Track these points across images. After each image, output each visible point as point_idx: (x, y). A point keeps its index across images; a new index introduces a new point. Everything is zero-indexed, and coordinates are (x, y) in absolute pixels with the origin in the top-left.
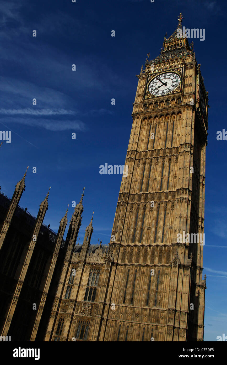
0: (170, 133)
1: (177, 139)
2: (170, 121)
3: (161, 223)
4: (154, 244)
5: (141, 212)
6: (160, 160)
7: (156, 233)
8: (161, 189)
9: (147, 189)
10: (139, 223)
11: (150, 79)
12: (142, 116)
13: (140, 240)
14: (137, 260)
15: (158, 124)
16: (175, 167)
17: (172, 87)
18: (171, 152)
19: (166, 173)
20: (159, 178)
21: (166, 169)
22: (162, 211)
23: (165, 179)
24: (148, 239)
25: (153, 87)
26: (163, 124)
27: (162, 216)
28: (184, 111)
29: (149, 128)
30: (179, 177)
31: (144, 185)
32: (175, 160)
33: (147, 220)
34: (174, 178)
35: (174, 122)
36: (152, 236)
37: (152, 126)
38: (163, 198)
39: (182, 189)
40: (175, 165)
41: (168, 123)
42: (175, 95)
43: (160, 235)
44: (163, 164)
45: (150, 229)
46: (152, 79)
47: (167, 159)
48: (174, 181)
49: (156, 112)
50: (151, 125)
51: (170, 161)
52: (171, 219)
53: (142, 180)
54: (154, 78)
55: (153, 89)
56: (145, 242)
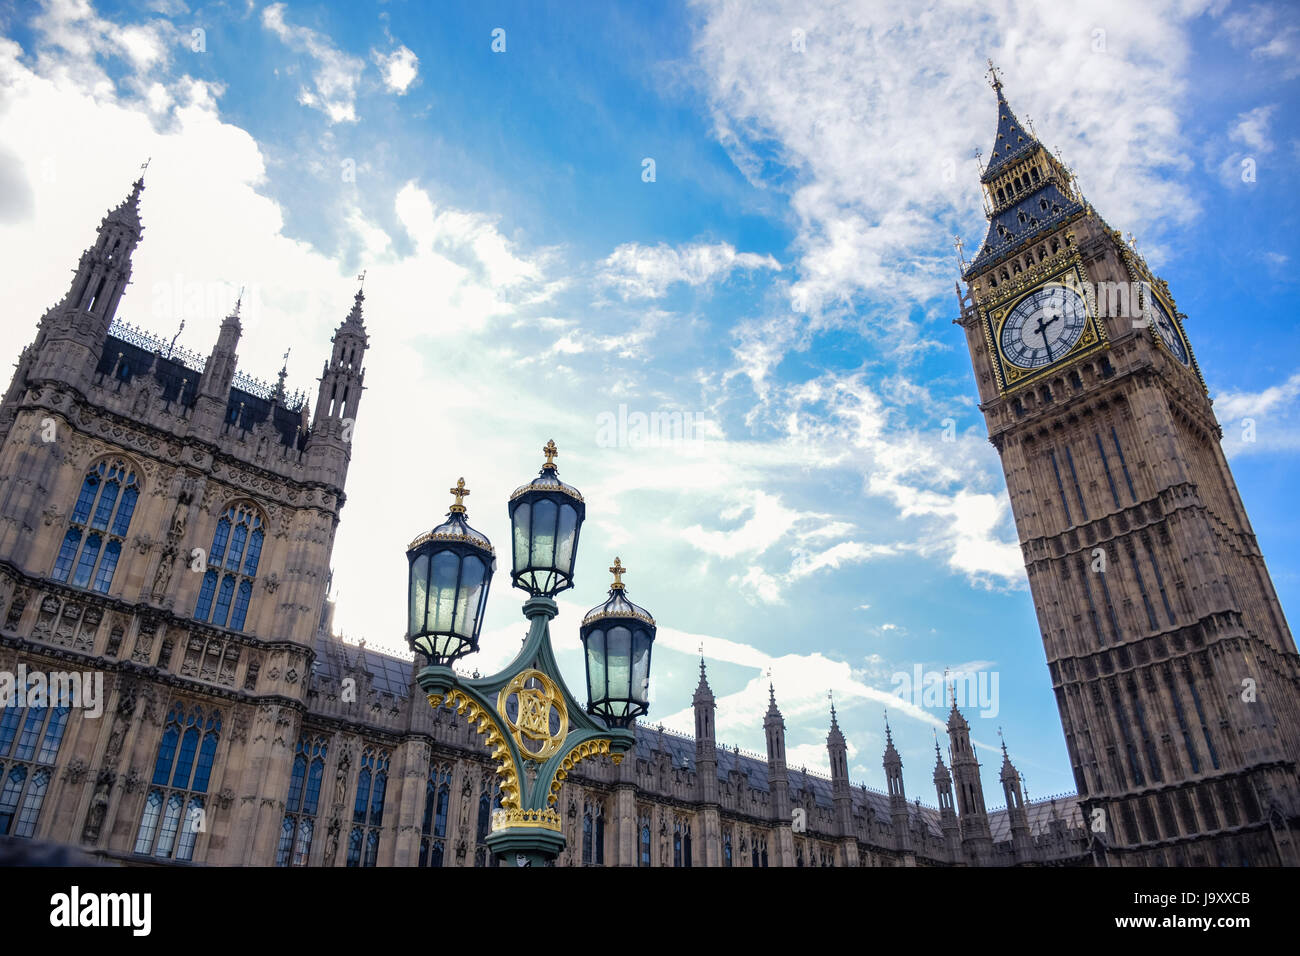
0: (1114, 463)
1: (1144, 477)
2: (1104, 430)
3: (1192, 718)
4: (1197, 778)
5: (1126, 700)
6: (1120, 547)
7: (1190, 746)
8: (1153, 625)
9: (1116, 634)
10: (1135, 730)
11: (998, 324)
12: (1019, 435)
13: (1157, 776)
14: (1171, 830)
15: (1070, 446)
16: (1169, 557)
17: (1069, 332)
18: (1140, 518)
19: (1150, 580)
20: (1136, 598)
21: (1147, 569)
22: (1182, 685)
23: (1155, 597)
24: (1175, 766)
25: (1013, 343)
26: (1084, 442)
27: (1187, 699)
28: (1130, 393)
29: (1049, 464)
30: (1194, 585)
31: (1105, 625)
32: (1162, 539)
33: (1152, 720)
34: (1178, 588)
35: (1112, 428)
36: (1183, 757)
37: (1056, 454)
38: (1171, 650)
39: (1213, 616)
40: (1168, 552)
41: (1097, 435)
42: (1087, 354)
43: (1202, 749)
44: (1132, 556)
45: (1169, 740)
46: (1003, 319)
47: (1137, 542)
48: (1182, 596)
49: (1053, 415)
50: (1051, 452)
51: (1147, 543)
52: (1215, 702)
53: (1092, 613)
54: (1005, 315)
55: (1018, 350)
56: (1169, 779)
